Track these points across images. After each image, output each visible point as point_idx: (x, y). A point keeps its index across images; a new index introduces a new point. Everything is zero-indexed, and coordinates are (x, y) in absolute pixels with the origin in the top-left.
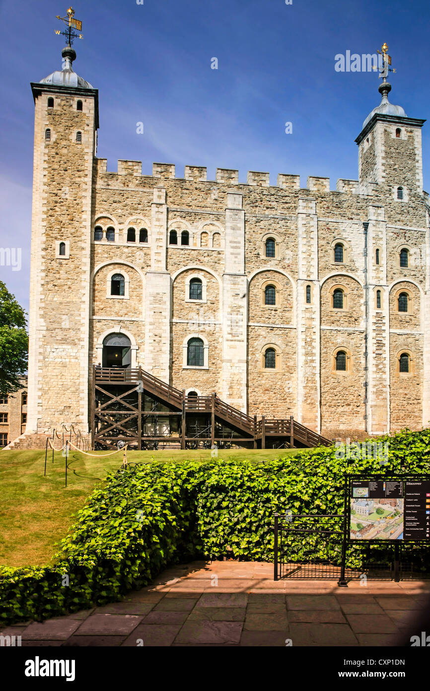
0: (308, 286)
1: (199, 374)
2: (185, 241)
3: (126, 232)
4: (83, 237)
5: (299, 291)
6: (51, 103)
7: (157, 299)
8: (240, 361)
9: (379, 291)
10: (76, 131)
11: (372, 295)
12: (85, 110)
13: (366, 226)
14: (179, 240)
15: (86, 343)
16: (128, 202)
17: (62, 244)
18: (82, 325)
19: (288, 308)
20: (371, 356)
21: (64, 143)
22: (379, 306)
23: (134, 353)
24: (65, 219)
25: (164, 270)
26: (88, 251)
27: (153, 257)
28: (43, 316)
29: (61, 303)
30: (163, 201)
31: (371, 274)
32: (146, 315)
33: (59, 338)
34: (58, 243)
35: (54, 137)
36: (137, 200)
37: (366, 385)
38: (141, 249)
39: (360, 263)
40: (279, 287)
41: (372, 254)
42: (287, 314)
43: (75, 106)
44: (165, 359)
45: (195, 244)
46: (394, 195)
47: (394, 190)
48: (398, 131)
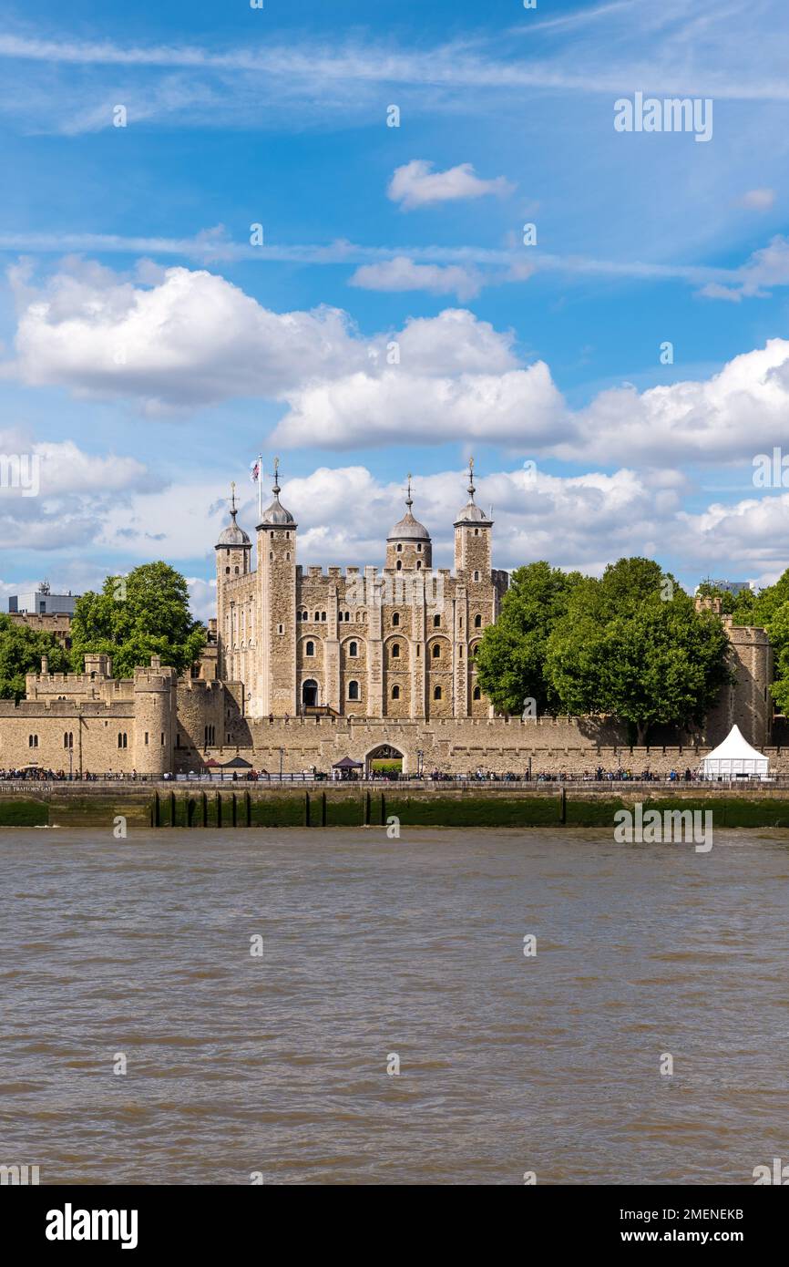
0: (418, 646)
1: (356, 704)
2: (347, 619)
3: (314, 615)
4: (292, 620)
5: (412, 648)
6: (272, 533)
7: (332, 658)
8: (379, 696)
9: (461, 647)
10: (286, 553)
11: (457, 649)
12: (291, 538)
13: (454, 601)
14: (344, 618)
15: (295, 688)
16: (315, 595)
17: (281, 626)
18: (293, 675)
19: (406, 659)
20: (456, 690)
21: (280, 561)
23: (319, 692)
24: (282, 610)
25: (336, 640)
26: (294, 630)
27: (329, 631)
28: (272, 671)
30: (334, 594)
31: (457, 635)
32: (326, 668)
33: (280, 684)
34: (279, 625)
35: (275, 557)
36: (320, 594)
37: (453, 709)
38: (323, 625)
39: (450, 627)
40: (401, 646)
41: (457, 621)
42: (405, 663)
43: (285, 536)
44: (337, 695)
45: (353, 621)
46: (473, 578)
47: (473, 574)
48: (477, 531)
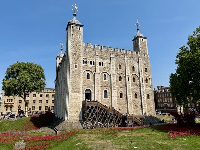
0: (128, 77)
1: (106, 100)
2: (103, 65)
3: (90, 62)
4: (81, 63)
6: (73, 27)
7: (97, 80)
8: (116, 97)
9: (142, 78)
10: (79, 35)
12: (80, 30)
13: (138, 62)
14: (101, 64)
15: (81, 92)
16: (90, 54)
17: (76, 65)
18: (81, 87)
20: (142, 95)
21: (76, 38)
22: (142, 82)
23: (92, 95)
24: (76, 58)
25: (99, 73)
26: (82, 67)
27: (96, 69)
29: (76, 81)
30: (98, 55)
31: (140, 74)
32: (95, 84)
33: (75, 91)
34: (75, 64)
36: (92, 54)
38: (93, 66)
39: (138, 71)
40: (122, 77)
41: (140, 69)
42: (124, 84)
43: (78, 29)
45: (105, 66)
46: (143, 55)
47: (143, 54)
48: (143, 40)
